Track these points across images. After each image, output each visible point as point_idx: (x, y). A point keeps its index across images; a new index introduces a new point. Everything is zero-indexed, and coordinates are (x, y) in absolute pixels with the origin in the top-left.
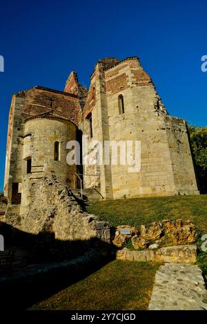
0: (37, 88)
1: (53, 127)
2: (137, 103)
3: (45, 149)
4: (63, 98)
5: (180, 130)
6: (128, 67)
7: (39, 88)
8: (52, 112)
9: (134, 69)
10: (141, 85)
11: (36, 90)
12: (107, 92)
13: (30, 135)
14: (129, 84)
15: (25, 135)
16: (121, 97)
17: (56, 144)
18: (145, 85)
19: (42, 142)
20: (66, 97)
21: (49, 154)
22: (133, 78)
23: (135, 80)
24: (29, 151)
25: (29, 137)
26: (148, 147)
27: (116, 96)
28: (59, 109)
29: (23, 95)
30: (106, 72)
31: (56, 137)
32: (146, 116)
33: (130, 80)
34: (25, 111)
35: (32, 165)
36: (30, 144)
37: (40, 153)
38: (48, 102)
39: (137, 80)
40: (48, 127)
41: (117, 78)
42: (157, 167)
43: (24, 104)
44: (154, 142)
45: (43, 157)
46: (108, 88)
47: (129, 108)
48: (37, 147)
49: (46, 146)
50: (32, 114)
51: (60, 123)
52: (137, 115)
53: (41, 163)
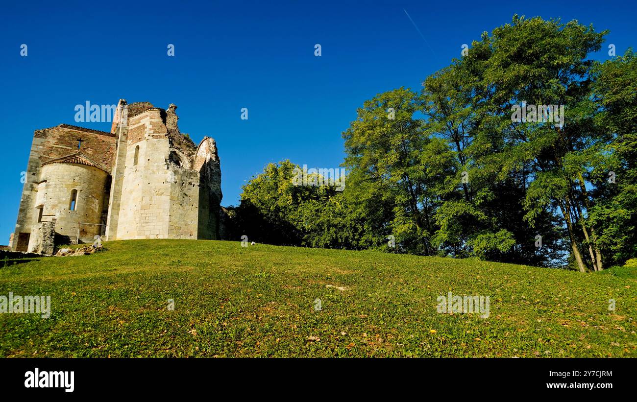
0: (62, 126)
1: (73, 174)
2: (149, 155)
3: (59, 197)
4: (96, 137)
5: (190, 183)
6: (148, 118)
7: (64, 126)
8: (79, 154)
9: (153, 120)
10: (157, 137)
11: (61, 129)
12: (128, 141)
13: (46, 181)
14: (146, 135)
15: (41, 180)
16: (138, 147)
17: (74, 193)
18: (160, 137)
19: (58, 190)
20: (100, 137)
21: (63, 203)
22: (150, 129)
23: (152, 132)
24: (43, 199)
25: (44, 184)
26: (151, 199)
27: (134, 146)
28: (89, 151)
29: (44, 135)
30: (131, 119)
31: (74, 185)
32: (155, 169)
33: (148, 131)
34: (44, 153)
35: (43, 214)
36: (44, 191)
37: (54, 201)
38: (75, 142)
39: (154, 133)
40: (66, 173)
41: (138, 128)
42: (155, 218)
43: (43, 145)
44: (157, 195)
45: (57, 206)
46: (130, 137)
47: (142, 160)
48: (50, 195)
49: (62, 194)
50: (52, 157)
51: (82, 169)
52: (146, 168)
53: (53, 212)
